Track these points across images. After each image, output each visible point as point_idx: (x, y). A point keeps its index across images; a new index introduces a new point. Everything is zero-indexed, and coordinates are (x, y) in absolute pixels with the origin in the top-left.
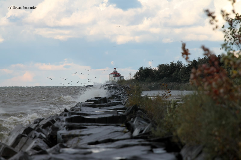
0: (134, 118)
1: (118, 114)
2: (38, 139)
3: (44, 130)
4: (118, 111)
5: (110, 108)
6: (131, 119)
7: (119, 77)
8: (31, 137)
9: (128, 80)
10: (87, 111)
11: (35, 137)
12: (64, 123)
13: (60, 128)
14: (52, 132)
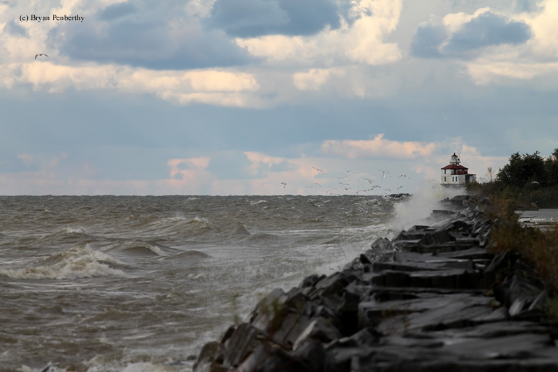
0: (510, 278)
1: (474, 268)
2: (321, 318)
3: (326, 300)
4: (474, 260)
5: (456, 253)
6: (503, 280)
7: (464, 176)
8: (305, 314)
9: (484, 184)
10: (408, 261)
11: (312, 315)
12: (370, 287)
13: (361, 298)
14: (345, 305)
